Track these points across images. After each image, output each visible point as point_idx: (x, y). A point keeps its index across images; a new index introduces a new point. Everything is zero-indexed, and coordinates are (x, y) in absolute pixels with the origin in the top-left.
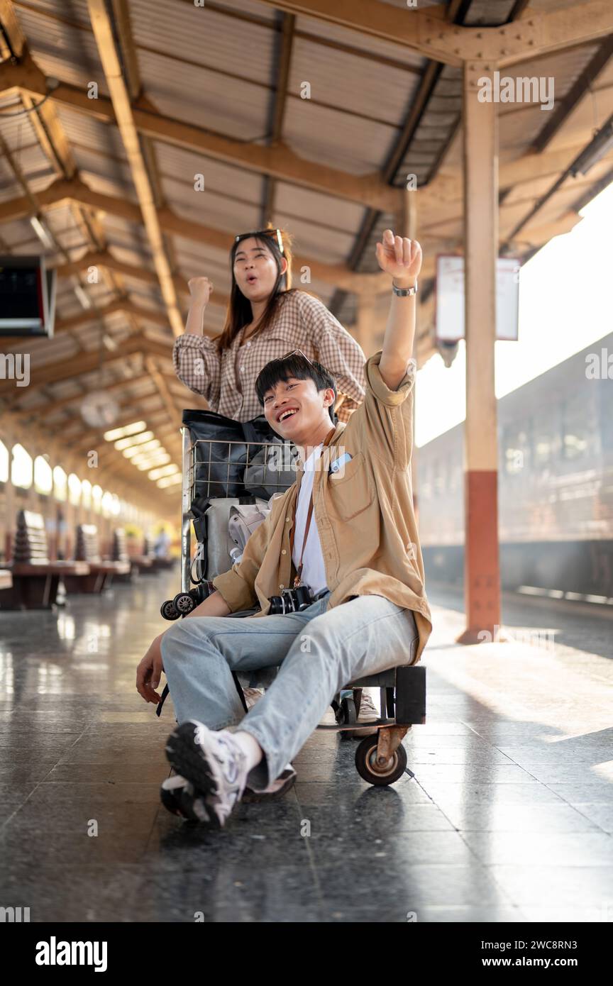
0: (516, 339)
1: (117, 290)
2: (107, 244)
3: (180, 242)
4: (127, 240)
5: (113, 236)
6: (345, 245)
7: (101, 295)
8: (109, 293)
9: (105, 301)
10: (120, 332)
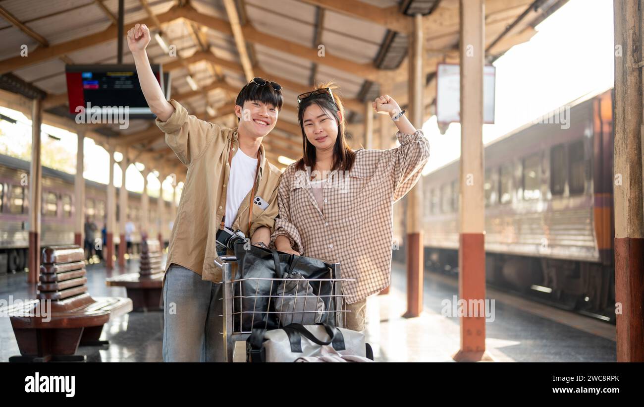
0: (493, 123)
1: (217, 75)
2: (209, 46)
3: (259, 47)
4: (222, 43)
5: (214, 40)
6: (372, 51)
7: (205, 79)
8: (211, 77)
9: (209, 82)
10: (218, 101)
